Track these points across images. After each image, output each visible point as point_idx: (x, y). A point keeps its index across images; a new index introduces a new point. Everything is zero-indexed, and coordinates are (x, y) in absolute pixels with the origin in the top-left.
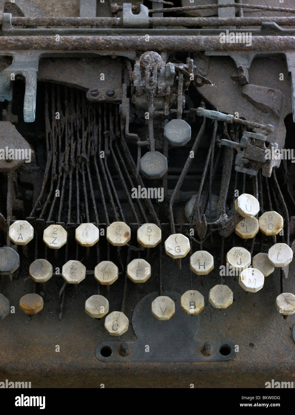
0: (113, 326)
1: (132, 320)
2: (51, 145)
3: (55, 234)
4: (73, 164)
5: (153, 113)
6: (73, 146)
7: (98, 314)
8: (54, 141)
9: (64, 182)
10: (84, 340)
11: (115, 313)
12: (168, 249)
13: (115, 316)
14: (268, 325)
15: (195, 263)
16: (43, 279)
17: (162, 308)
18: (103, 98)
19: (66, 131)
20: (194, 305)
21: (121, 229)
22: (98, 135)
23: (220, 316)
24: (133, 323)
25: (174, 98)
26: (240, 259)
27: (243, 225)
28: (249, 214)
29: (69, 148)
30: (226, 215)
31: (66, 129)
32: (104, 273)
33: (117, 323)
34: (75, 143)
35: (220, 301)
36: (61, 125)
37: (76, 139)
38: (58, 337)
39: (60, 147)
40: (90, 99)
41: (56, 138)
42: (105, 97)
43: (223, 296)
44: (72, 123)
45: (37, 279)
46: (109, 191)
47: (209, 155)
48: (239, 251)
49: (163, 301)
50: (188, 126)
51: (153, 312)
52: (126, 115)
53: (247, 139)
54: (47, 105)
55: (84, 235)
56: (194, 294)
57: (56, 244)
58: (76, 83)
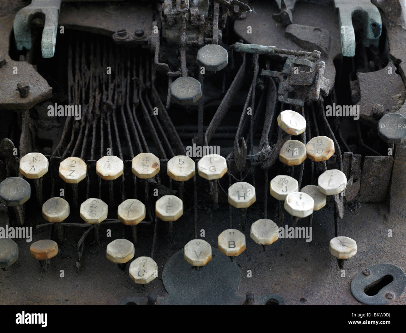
0: (139, 272)
1: (163, 275)
2: (74, 98)
3: (72, 167)
4: (97, 112)
5: (186, 41)
6: (98, 97)
7: (122, 257)
8: (76, 94)
9: (86, 132)
10: (106, 297)
11: (141, 259)
12: (201, 169)
13: (141, 262)
14: (322, 280)
15: (234, 195)
16: (58, 218)
17: (196, 251)
18: (132, 39)
19: (91, 84)
20: (234, 244)
21: (148, 161)
22: (126, 87)
23: (265, 271)
24: (163, 279)
25: (209, 28)
26: (286, 187)
27: (288, 151)
28: (293, 129)
29: (93, 100)
30: (269, 146)
31: (91, 81)
32: (128, 211)
33: (143, 269)
34: (100, 94)
35: (264, 235)
36: (85, 78)
37: (101, 91)
38: (76, 293)
39: (84, 98)
40: (117, 40)
41: (79, 91)
42: (133, 38)
43: (267, 230)
44: (97, 76)
45: (51, 218)
46: (138, 139)
47: (250, 92)
48: (284, 179)
49: (198, 244)
50: (225, 50)
51: (186, 255)
52: (155, 46)
53: (291, 64)
54: (70, 60)
55: (106, 167)
56: (234, 233)
57: (74, 176)
58: (102, 27)
